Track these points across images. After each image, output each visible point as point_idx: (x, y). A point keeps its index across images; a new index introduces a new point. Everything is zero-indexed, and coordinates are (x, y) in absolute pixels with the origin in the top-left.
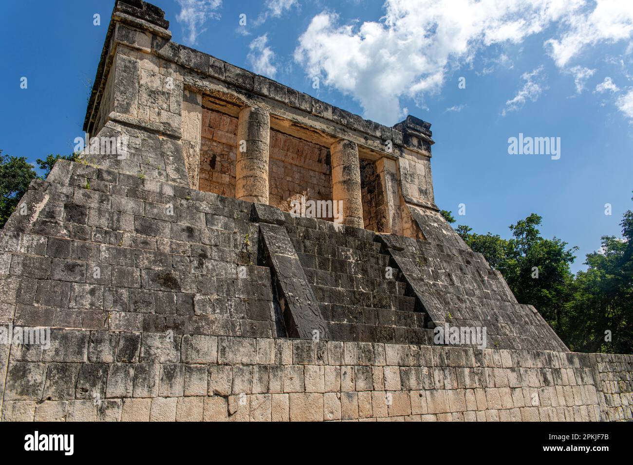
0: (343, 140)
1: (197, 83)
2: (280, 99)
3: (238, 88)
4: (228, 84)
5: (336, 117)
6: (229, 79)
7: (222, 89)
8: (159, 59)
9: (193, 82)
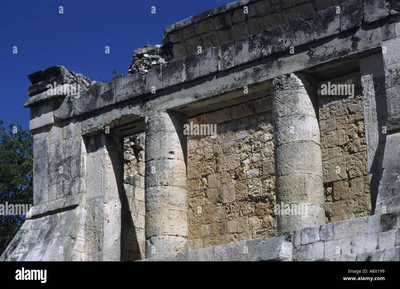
0: (271, 80)
1: (93, 126)
2: (176, 83)
3: (131, 101)
4: (120, 105)
5: (255, 53)
6: (119, 99)
7: (116, 114)
8: (61, 122)
9: (88, 128)
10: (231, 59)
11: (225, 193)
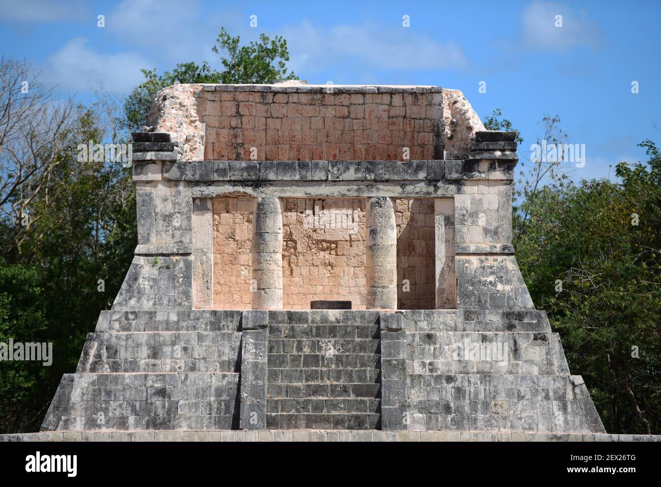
0: (371, 198)
1: (204, 193)
2: (289, 179)
3: (244, 183)
4: (234, 183)
5: (359, 175)
6: (233, 178)
7: (228, 189)
8: (169, 182)
9: (200, 193)
10: (341, 175)
11: (237, 231)
